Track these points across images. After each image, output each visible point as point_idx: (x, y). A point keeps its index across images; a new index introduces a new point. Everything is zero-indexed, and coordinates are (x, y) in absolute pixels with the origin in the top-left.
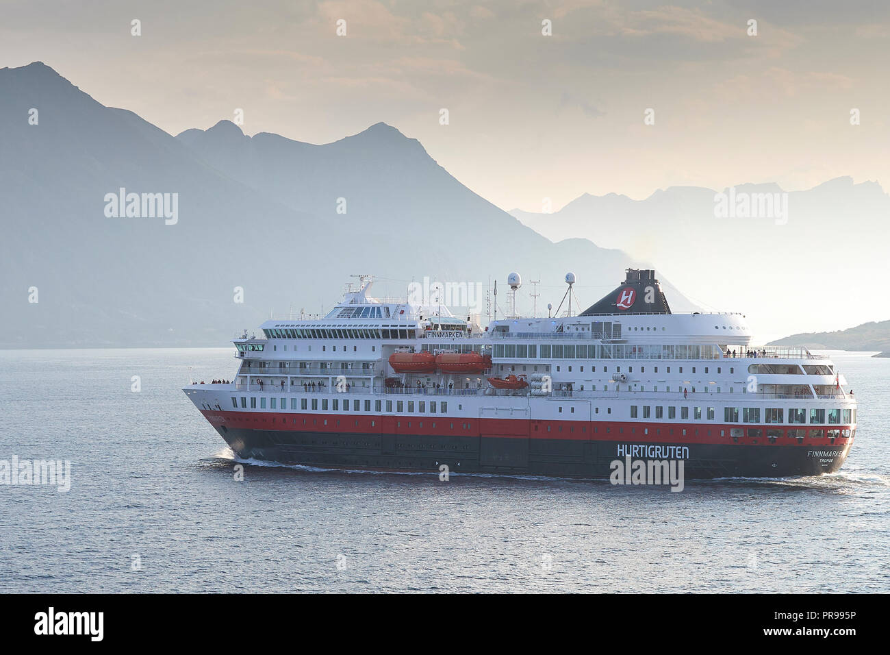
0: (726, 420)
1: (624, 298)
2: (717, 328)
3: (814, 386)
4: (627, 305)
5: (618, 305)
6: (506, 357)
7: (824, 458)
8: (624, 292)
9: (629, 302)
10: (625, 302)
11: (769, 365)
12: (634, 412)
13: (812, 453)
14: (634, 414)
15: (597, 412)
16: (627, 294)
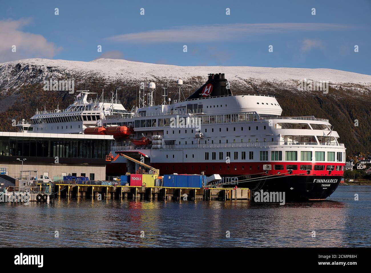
0: (261, 160)
1: (206, 90)
2: (258, 103)
3: (317, 136)
4: (207, 94)
5: (203, 94)
6: (141, 127)
7: (325, 183)
8: (207, 87)
9: (208, 92)
10: (206, 93)
11: (288, 123)
12: (207, 156)
13: (316, 181)
14: (207, 157)
15: (186, 157)
16: (208, 88)
